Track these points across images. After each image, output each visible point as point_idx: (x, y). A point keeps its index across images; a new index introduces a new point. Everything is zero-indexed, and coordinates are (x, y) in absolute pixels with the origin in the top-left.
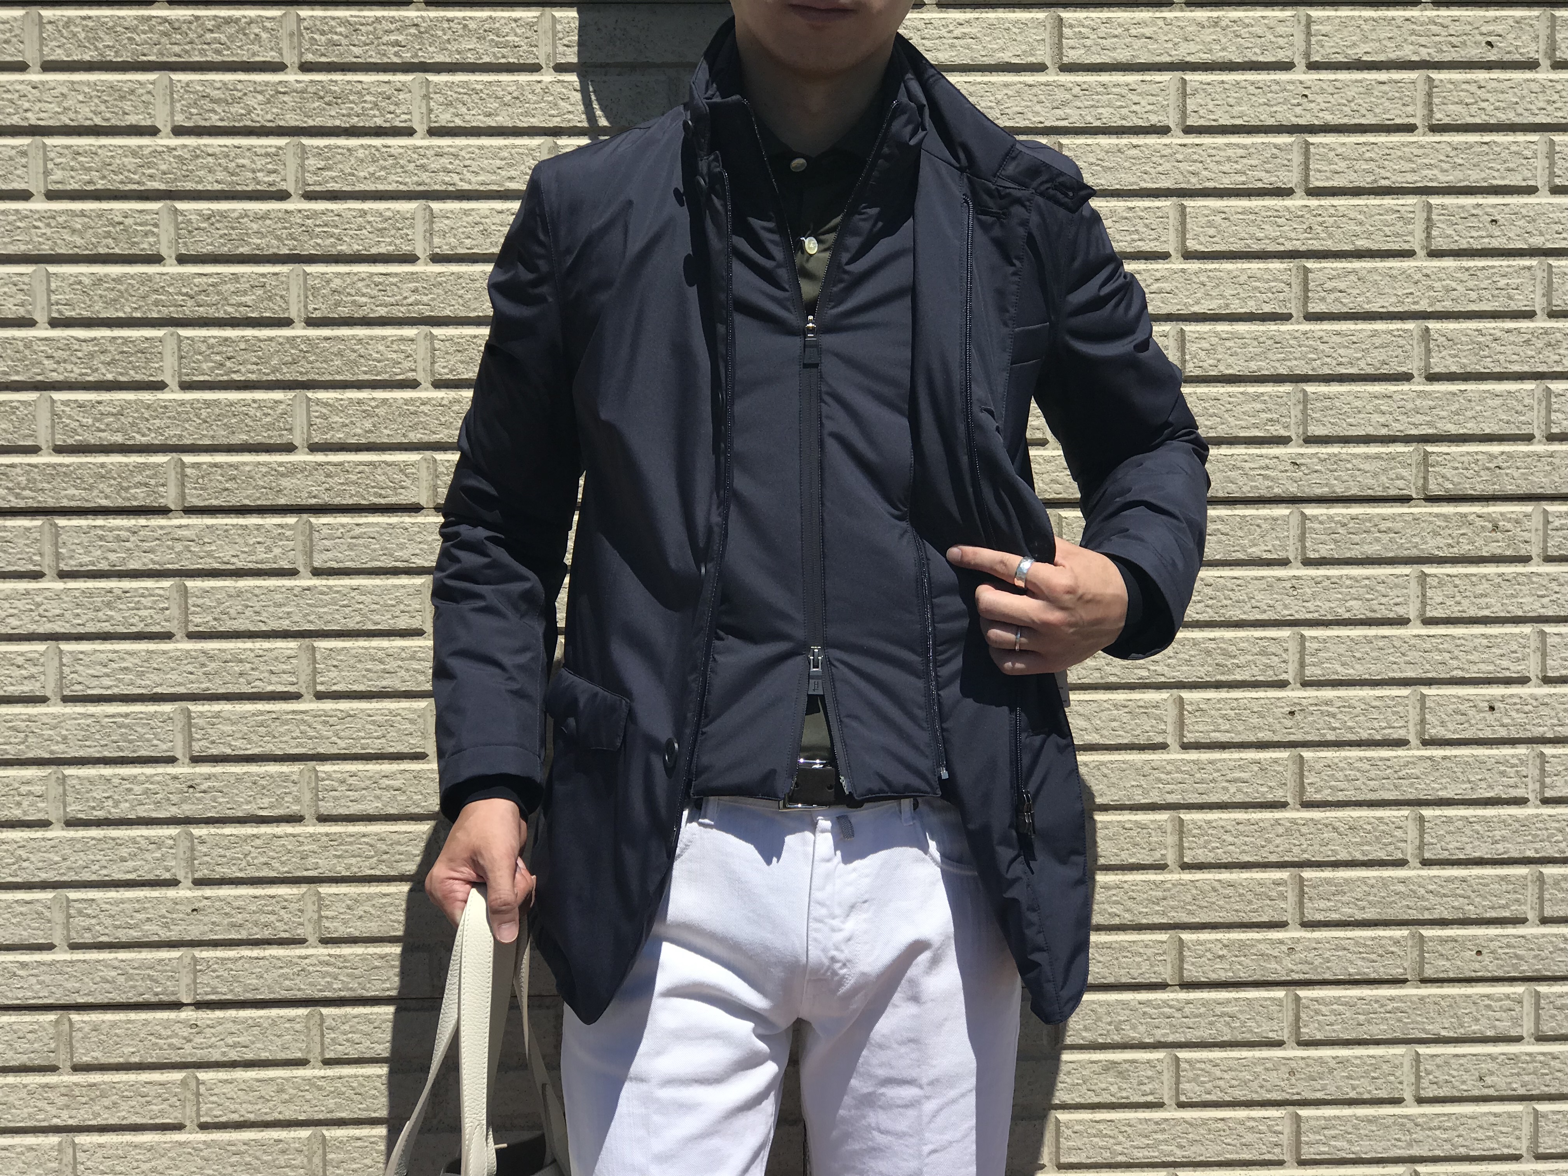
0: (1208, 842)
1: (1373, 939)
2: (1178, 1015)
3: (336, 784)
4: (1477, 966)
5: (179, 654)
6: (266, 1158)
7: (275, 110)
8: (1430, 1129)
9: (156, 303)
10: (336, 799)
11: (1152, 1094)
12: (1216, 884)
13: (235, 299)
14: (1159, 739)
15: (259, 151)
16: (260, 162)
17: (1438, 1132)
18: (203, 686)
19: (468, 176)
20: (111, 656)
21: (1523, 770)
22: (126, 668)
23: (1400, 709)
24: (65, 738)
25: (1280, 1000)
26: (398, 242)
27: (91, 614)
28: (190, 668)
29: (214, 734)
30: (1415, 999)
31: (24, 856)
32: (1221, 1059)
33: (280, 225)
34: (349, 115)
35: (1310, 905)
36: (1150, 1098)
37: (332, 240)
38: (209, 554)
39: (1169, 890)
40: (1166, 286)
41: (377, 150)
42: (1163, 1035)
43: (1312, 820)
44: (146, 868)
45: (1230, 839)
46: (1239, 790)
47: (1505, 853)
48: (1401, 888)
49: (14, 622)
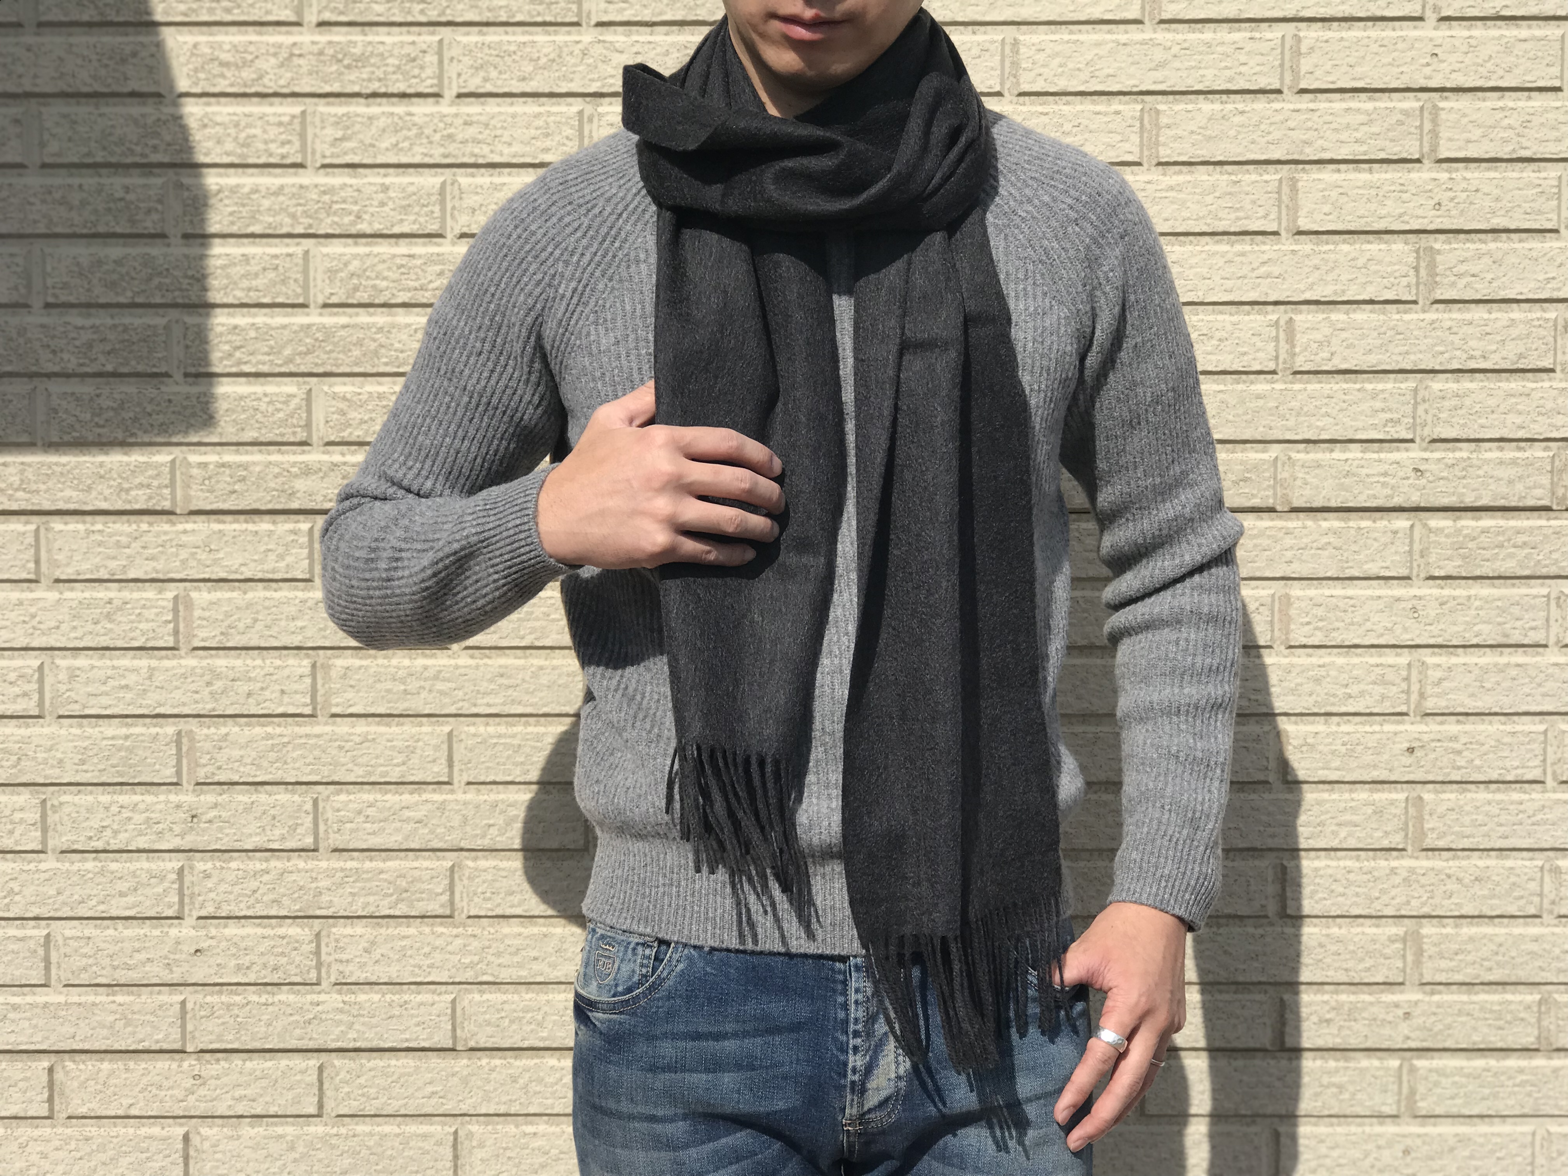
1: (1500, 1004)
3: (351, 815)
5: (183, 671)
7: (289, 75)
9: (159, 287)
10: (352, 831)
13: (245, 284)
15: (272, 119)
16: (273, 132)
18: (209, 706)
19: (499, 147)
20: (110, 672)
24: (61, 761)
26: (422, 220)
27: (90, 627)
28: (193, 687)
33: (294, 201)
34: (370, 80)
35: (1430, 964)
37: (352, 218)
38: (216, 561)
40: (1276, 270)
41: (400, 118)
43: (1433, 869)
44: (148, 903)
46: (1350, 834)
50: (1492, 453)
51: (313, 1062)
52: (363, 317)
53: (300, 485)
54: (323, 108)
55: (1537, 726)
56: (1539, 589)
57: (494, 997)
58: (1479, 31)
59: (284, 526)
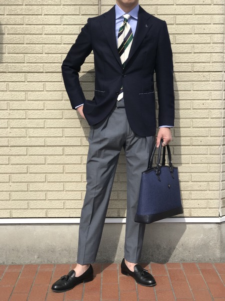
1: (185, 139)
4: (201, 143)
18: (11, 99)
19: (50, 22)
21: (208, 114)
23: (189, 104)
26: (40, 32)
28: (9, 96)
29: (13, 106)
30: (191, 148)
33: (22, 29)
34: (32, 13)
37: (30, 32)
38: (12, 79)
41: (36, 18)
44: (3, 126)
47: (205, 126)
48: (189, 131)
50: (183, 64)
51: (26, 148)
52: (32, 45)
53: (23, 68)
54: (26, 16)
55: (190, 101)
56: (190, 83)
57: (50, 139)
58: (181, 6)
59: (21, 74)
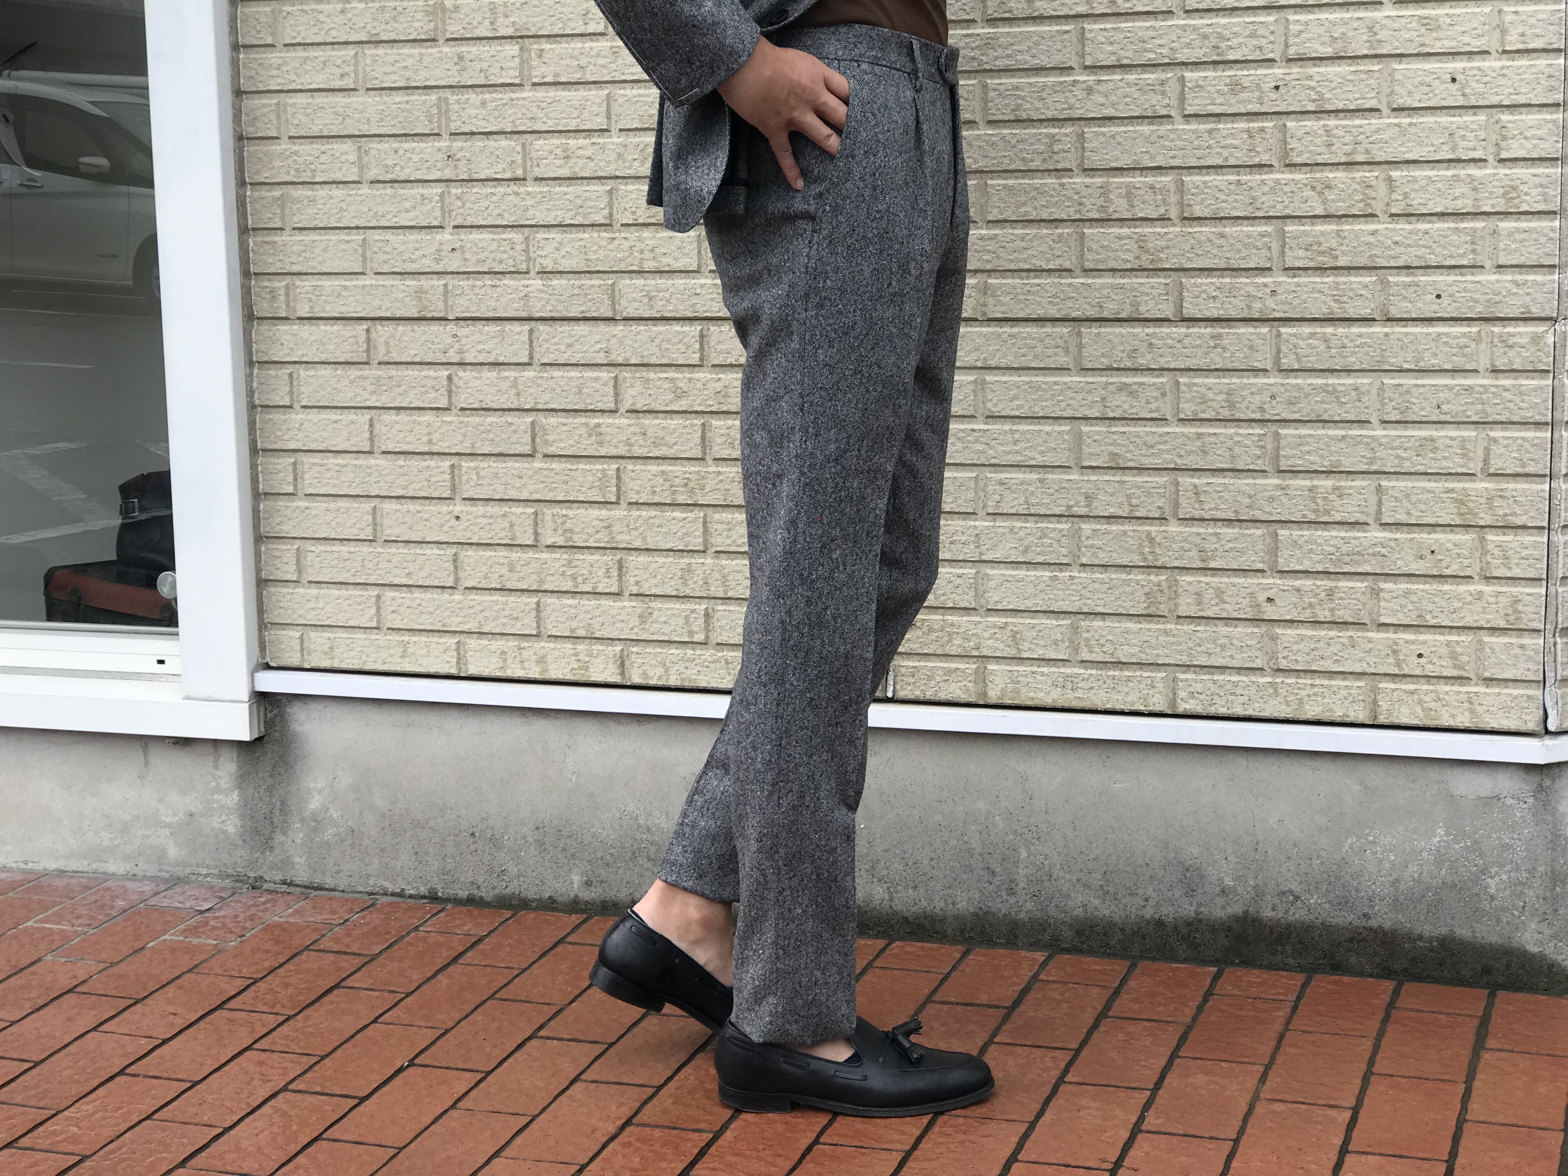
0: (1203, 200)
2: (1179, 346)
4: (1437, 307)
6: (503, 436)
8: (1392, 448)
11: (1157, 411)
12: (1212, 237)
14: (1164, 112)
17: (1399, 452)
21: (1483, 135)
22: (406, 67)
23: (1371, 82)
25: (1265, 335)
29: (464, 115)
30: (1381, 336)
31: (345, 207)
32: (1214, 384)
36: (1154, 415)
39: (1171, 240)
42: (1166, 362)
45: (1224, 197)
47: (1463, 208)
48: (1371, 239)
49: (333, 33)
